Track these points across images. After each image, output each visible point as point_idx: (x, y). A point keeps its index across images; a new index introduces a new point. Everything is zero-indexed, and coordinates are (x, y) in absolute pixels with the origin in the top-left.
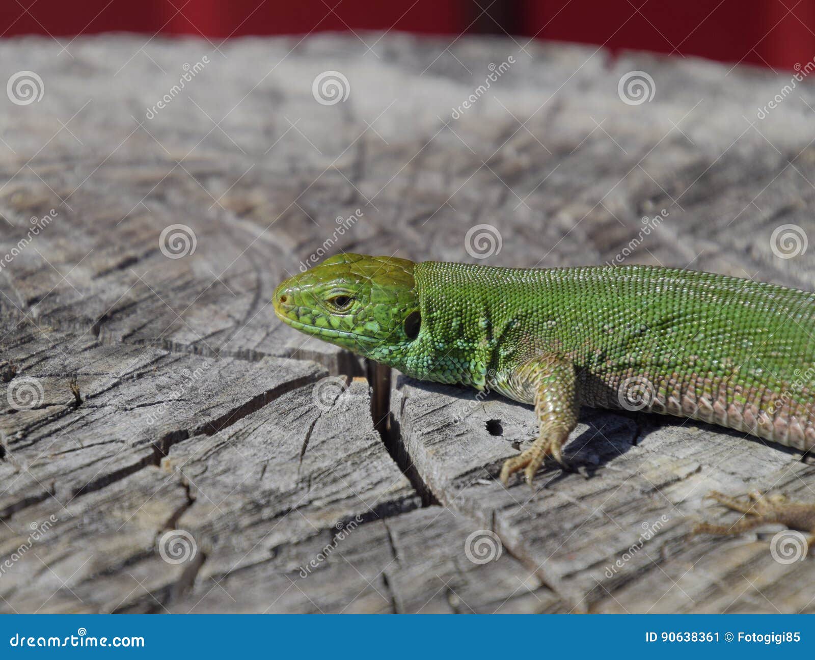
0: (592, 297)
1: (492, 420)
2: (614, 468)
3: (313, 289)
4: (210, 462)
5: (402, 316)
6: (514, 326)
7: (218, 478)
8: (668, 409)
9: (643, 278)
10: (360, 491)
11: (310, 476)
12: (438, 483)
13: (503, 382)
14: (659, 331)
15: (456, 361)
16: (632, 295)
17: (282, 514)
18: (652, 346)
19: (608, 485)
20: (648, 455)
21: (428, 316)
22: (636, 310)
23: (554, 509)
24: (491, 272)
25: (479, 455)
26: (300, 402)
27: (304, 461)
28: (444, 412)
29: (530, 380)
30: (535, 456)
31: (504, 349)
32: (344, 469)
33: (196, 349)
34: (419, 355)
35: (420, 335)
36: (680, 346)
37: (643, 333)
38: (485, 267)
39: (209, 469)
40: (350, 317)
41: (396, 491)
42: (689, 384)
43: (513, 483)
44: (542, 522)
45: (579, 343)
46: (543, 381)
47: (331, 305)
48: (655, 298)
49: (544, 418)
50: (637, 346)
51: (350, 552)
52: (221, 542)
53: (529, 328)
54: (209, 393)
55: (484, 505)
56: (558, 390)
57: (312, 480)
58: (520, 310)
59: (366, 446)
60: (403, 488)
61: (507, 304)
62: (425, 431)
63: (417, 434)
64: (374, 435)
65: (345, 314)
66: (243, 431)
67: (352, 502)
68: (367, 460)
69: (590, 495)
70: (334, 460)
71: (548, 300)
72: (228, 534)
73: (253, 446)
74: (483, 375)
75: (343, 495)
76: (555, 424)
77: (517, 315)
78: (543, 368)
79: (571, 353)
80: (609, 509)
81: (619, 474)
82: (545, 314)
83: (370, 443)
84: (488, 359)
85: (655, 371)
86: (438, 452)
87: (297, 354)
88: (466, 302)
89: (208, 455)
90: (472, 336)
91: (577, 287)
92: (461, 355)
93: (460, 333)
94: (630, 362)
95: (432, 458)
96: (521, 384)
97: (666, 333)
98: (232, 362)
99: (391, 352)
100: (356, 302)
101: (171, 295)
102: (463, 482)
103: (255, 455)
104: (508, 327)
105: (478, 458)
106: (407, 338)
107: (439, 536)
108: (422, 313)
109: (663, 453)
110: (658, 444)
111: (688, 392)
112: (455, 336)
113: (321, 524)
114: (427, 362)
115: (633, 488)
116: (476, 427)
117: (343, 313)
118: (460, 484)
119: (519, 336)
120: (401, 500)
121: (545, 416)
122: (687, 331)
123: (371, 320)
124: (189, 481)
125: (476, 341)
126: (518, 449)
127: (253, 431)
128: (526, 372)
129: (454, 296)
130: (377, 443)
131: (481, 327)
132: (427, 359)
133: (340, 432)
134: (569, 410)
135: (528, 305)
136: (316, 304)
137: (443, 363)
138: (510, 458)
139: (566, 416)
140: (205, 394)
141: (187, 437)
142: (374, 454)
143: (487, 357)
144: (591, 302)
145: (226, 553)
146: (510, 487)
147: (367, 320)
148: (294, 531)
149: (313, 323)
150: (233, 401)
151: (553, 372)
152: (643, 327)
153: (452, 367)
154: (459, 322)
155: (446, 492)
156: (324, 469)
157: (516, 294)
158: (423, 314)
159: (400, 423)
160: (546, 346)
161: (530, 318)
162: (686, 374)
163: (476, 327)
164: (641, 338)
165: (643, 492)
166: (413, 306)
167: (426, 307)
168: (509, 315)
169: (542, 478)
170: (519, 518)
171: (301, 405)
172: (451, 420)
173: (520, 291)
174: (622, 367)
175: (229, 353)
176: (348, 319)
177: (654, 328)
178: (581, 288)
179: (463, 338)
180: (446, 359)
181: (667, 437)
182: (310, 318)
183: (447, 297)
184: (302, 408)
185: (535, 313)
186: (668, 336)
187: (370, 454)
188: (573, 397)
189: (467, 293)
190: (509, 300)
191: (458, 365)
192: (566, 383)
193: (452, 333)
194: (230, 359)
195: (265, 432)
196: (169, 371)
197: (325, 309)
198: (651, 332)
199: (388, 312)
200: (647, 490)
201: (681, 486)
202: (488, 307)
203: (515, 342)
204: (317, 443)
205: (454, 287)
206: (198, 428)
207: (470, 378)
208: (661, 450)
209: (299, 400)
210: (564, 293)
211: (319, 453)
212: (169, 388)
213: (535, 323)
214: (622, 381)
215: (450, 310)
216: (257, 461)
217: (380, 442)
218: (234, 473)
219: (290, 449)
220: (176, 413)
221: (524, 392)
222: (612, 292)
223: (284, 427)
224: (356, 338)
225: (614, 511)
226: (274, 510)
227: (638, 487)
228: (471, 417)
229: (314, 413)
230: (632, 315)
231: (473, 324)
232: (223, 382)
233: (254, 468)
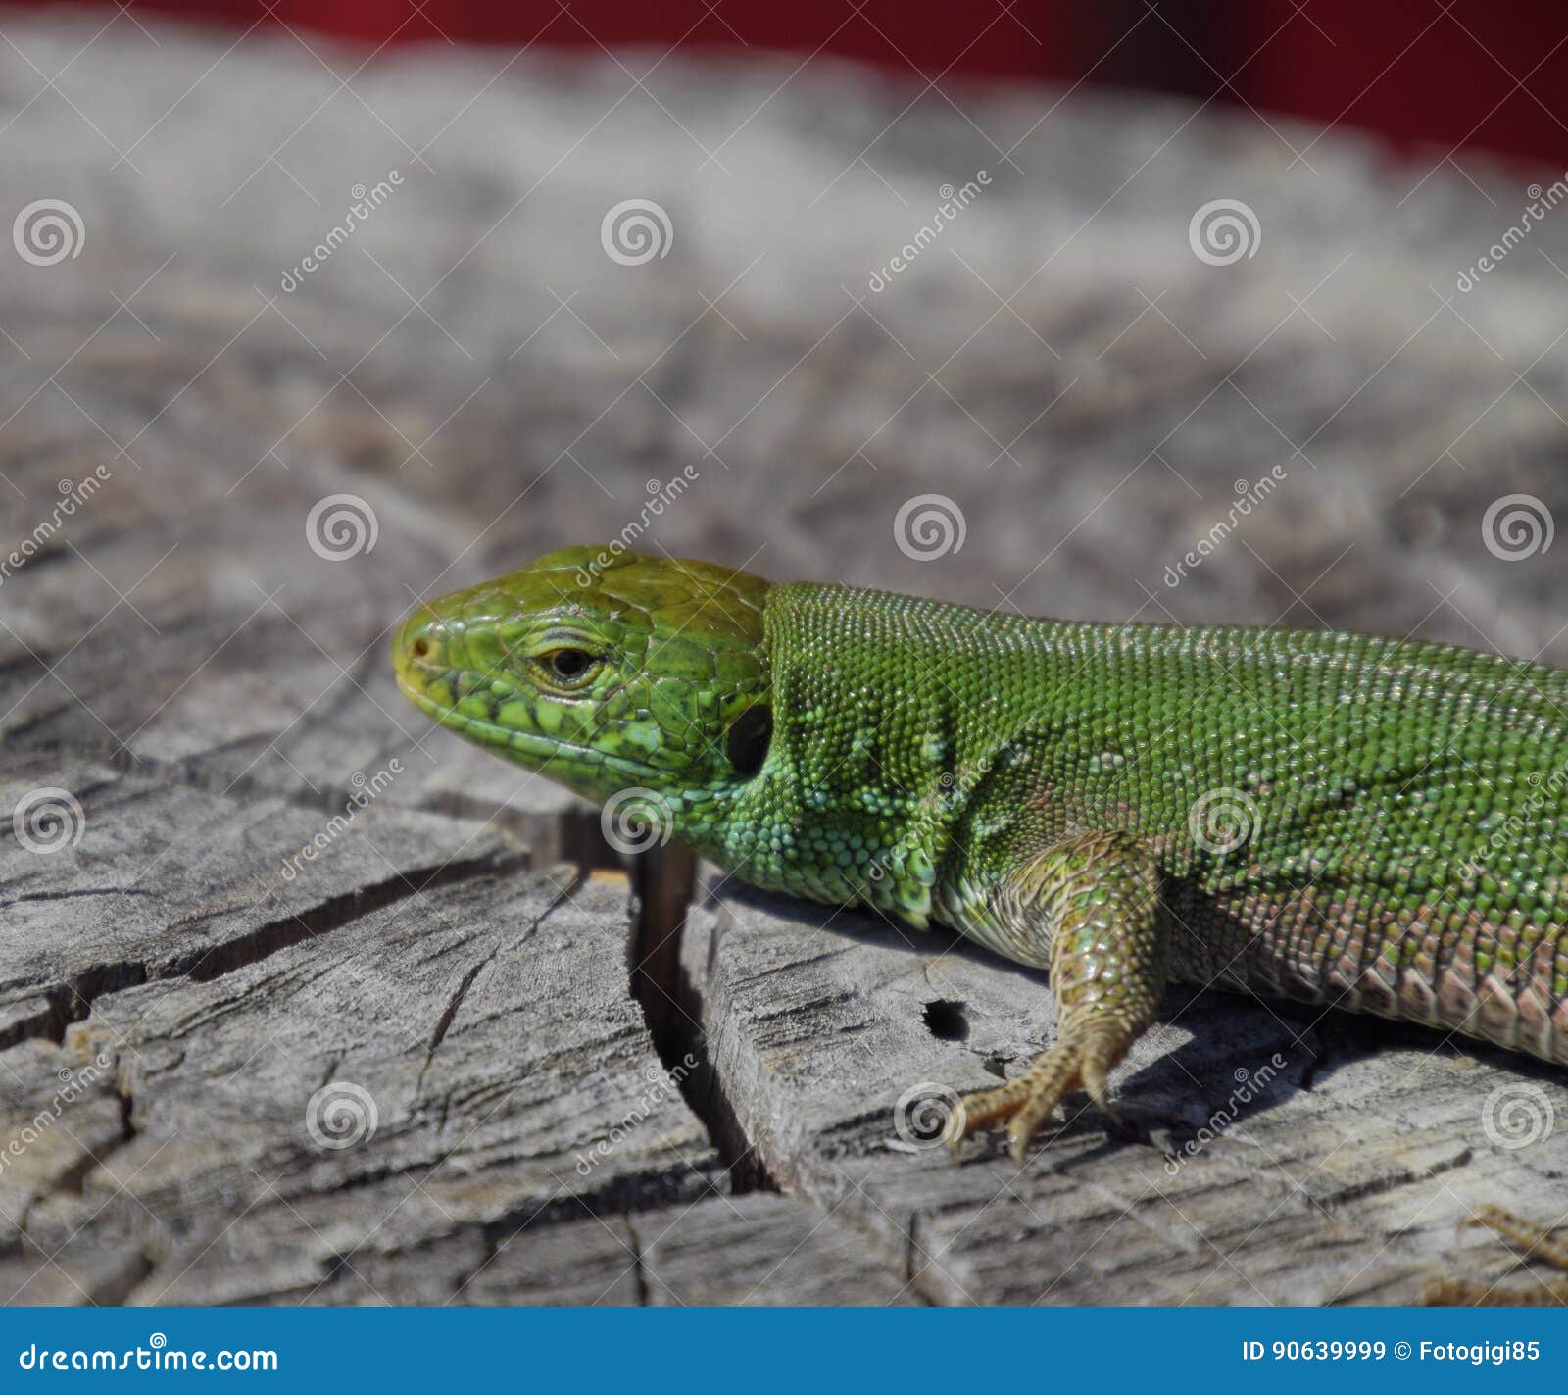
0: (1222, 700)
1: (941, 1003)
2: (1243, 1139)
3: (497, 627)
4: (193, 1044)
5: (723, 714)
6: (1014, 762)
7: (210, 1083)
8: (1401, 1002)
9: (1359, 662)
10: (573, 1141)
11: (448, 1097)
12: (781, 1144)
13: (978, 906)
14: (1391, 796)
15: (856, 843)
16: (1327, 702)
17: (363, 1181)
18: (1368, 835)
19: (1221, 1176)
20: (1336, 1113)
21: (791, 719)
22: (1333, 740)
23: (1070, 1222)
24: (966, 619)
25: (896, 1080)
26: (445, 919)
27: (438, 1059)
28: (818, 971)
29: (1043, 900)
30: (1038, 1089)
31: (983, 820)
32: (540, 1087)
33: (194, 773)
34: (760, 818)
35: (767, 768)
36: (1442, 838)
37: (1349, 799)
38: (951, 605)
39: (188, 1060)
40: (590, 705)
41: (667, 1150)
42: (1458, 940)
43: (975, 1154)
44: (1036, 1249)
45: (1180, 814)
46: (1074, 901)
47: (540, 672)
48: (1386, 713)
49: (1070, 997)
50: (1330, 832)
51: (528, 1285)
52: (197, 1235)
53: (1053, 767)
54: (213, 882)
55: (892, 1200)
56: (1111, 924)
57: (451, 1104)
58: (1032, 720)
59: (604, 1035)
60: (686, 1145)
61: (999, 703)
62: (762, 1011)
63: (740, 1017)
64: (629, 1011)
65: (576, 698)
66: (289, 976)
67: (547, 1166)
68: (602, 1068)
69: (1173, 1197)
70: (515, 1064)
71: (1107, 699)
72: (216, 1216)
73: (309, 1014)
74: (926, 885)
75: (530, 1149)
76: (1096, 1013)
77: (1023, 733)
78: (1075, 869)
79: (1159, 838)
80: (1215, 1233)
81: (1253, 1151)
82: (1097, 733)
83: (614, 1028)
84: (941, 844)
85: (1375, 896)
86: (788, 1064)
87: (452, 805)
88: (893, 690)
89: (189, 1026)
90: (903, 782)
91: (1187, 673)
92: (869, 830)
93: (871, 773)
94: (1309, 870)
95: (773, 1079)
96: (1019, 909)
97: (1409, 804)
98: (283, 813)
99: (688, 805)
100: (608, 669)
101: (144, 642)
102: (846, 1143)
103: (312, 1035)
104: (999, 761)
105: (892, 1086)
106: (731, 771)
107: (764, 1262)
108: (775, 710)
109: (1376, 1113)
110: (1366, 1090)
111: (1457, 960)
112: (859, 776)
113: (462, 1211)
114: (780, 838)
115: (1285, 1190)
116: (898, 1015)
117: (571, 693)
118: (836, 1145)
119: (1025, 787)
120: (679, 1173)
121: (1074, 990)
122: (1463, 801)
123: (642, 719)
124: (135, 1086)
125: (913, 794)
126: (1001, 1074)
127: (315, 978)
128: (1035, 876)
129: (862, 671)
130: (631, 1032)
131: (927, 759)
132: (780, 830)
133: (541, 998)
134: (1137, 979)
135: (1053, 710)
136: (503, 667)
137: (821, 846)
138: (974, 1092)
139: (1128, 994)
140: (201, 884)
141: (143, 980)
142: (621, 1056)
143: (938, 836)
144: (1219, 713)
145: (207, 1260)
146: (965, 1164)
147: (631, 716)
148: (389, 1225)
149: (493, 715)
150: (271, 903)
151: (1102, 879)
152: (1349, 785)
153: (845, 859)
154: (871, 742)
155: (799, 1166)
156: (487, 1083)
157: (1024, 678)
158: (778, 712)
159: (704, 994)
160: (1095, 818)
161: (1056, 742)
162: (1453, 911)
163: (913, 759)
164: (1342, 812)
165: (1309, 1202)
166: (753, 691)
167: (788, 696)
168: (1004, 732)
169: (1054, 1148)
170: (977, 1235)
171: (446, 926)
172: (834, 993)
173: (1036, 674)
174: (1287, 883)
175: (279, 792)
176: (582, 712)
177: (1377, 788)
178: (1196, 676)
179: (879, 784)
180: (829, 836)
181: (1395, 1076)
182: (487, 703)
183: (845, 673)
184: (450, 934)
185: (1070, 732)
186: (1412, 813)
187: (613, 1057)
188: (1148, 948)
189: (897, 668)
190: (1006, 692)
191: (862, 856)
192: (1133, 909)
193: (850, 770)
194: (276, 805)
195: (346, 985)
196: (119, 821)
197: (526, 682)
198: (1368, 798)
199: (688, 699)
200: (1321, 1195)
201: (1412, 1193)
202: (949, 709)
203: (1012, 801)
204: (477, 1018)
205: (864, 650)
206: (173, 962)
207: (891, 891)
208: (1371, 1105)
209: (443, 916)
210: (1149, 684)
211: (479, 1044)
212: (110, 861)
213: (1068, 756)
214: (1287, 918)
215: (850, 706)
216: (317, 1050)
217: (641, 1030)
218: (251, 1074)
219: (406, 1028)
220: (119, 923)
221: (1030, 933)
222: (1275, 692)
223: (398, 975)
224: (601, 764)
225: (1225, 1240)
226: (343, 1170)
227: (1298, 1187)
228: (888, 988)
229: (478, 950)
230: (1323, 752)
231: (908, 749)
232: (252, 857)
233: (307, 1065)
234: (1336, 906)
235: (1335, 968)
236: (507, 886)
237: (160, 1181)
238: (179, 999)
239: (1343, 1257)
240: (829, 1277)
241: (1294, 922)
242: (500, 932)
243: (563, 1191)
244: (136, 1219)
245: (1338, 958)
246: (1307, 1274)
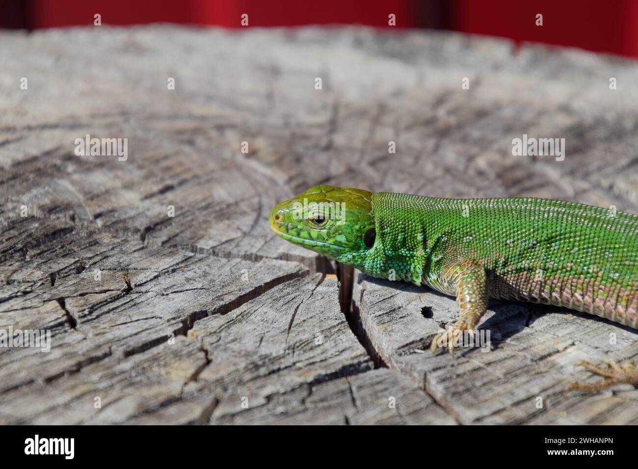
0: (499, 220)
1: (425, 307)
2: (512, 343)
4: (223, 334)
5: (362, 232)
6: (443, 240)
7: (229, 345)
8: (551, 301)
9: (535, 207)
10: (330, 356)
11: (294, 345)
12: (386, 352)
13: (434, 280)
14: (546, 245)
15: (400, 264)
16: (527, 219)
17: (273, 372)
18: (540, 256)
19: (507, 354)
20: (536, 333)
21: (381, 232)
22: (530, 230)
23: (469, 371)
24: (427, 200)
25: (416, 332)
27: (290, 335)
28: (391, 300)
29: (453, 279)
31: (435, 256)
32: (319, 341)
33: (214, 252)
34: (374, 259)
35: (375, 245)
36: (561, 256)
37: (534, 246)
38: (422, 197)
39: (222, 339)
40: (325, 231)
41: (356, 357)
42: (566, 284)
43: (440, 352)
44: (460, 380)
45: (489, 253)
46: (462, 280)
47: (312, 223)
48: (543, 221)
49: (463, 306)
50: (530, 256)
51: (322, 400)
52: (230, 391)
53: (453, 241)
54: (223, 284)
55: (419, 368)
56: (473, 286)
57: (295, 348)
58: (447, 228)
59: (335, 324)
60: (361, 355)
61: (438, 224)
62: (378, 314)
63: (371, 316)
64: (341, 316)
65: (322, 229)
66: (247, 312)
67: (324, 364)
68: (335, 334)
69: (495, 362)
70: (312, 334)
71: (467, 221)
72: (235, 386)
73: (253, 323)
74: (420, 275)
75: (318, 359)
76: (470, 311)
77: (445, 232)
78: (462, 270)
79: (483, 260)
80: (508, 372)
81: (515, 347)
82: (465, 231)
83: (338, 322)
84: (424, 263)
85: (543, 274)
86: (386, 329)
87: (286, 257)
88: (408, 222)
89: (221, 329)
90: (413, 247)
91: (488, 213)
92: (403, 260)
93: (404, 245)
94: (525, 267)
95: (382, 334)
96: (446, 281)
97: (551, 247)
98: (240, 262)
99: (354, 257)
100: (330, 220)
101: (197, 213)
102: (404, 351)
103: (255, 329)
104: (439, 240)
105: (415, 334)
106: (365, 247)
107: (386, 389)
108: (376, 229)
109: (547, 333)
110: (544, 326)
111: (566, 289)
112: (400, 246)
113: (301, 380)
114: (380, 264)
115: (525, 357)
116: (414, 312)
117: (320, 228)
118: (402, 352)
119: (446, 247)
120: (359, 363)
121: (464, 304)
122: (566, 245)
123: (340, 234)
124: (207, 347)
125: (415, 250)
126: (444, 328)
127: (254, 312)
128: (450, 273)
129: (400, 217)
130: (342, 322)
131: (418, 240)
132: (379, 262)
133: (317, 314)
134: (481, 301)
135: (453, 225)
136: (301, 222)
137: (391, 266)
138: (438, 334)
139: (479, 305)
140: (220, 285)
141: (207, 315)
142: (340, 330)
143: (423, 261)
144: (498, 224)
145: (233, 399)
146: (438, 355)
147: (337, 233)
148: (282, 385)
149: (298, 235)
150: (240, 290)
151: (470, 273)
152: (535, 242)
153: (397, 268)
154: (403, 237)
155: (391, 358)
156: (304, 341)
157: (444, 217)
158: (377, 230)
159: (360, 308)
160: (465, 255)
161: (454, 234)
162: (565, 276)
163: (415, 240)
164: (533, 250)
165: (532, 360)
166: (370, 224)
167: (380, 225)
168: (439, 232)
169: (461, 349)
170: (443, 378)
171: (288, 294)
172: (396, 307)
173: (447, 215)
174: (519, 270)
175: (238, 256)
176: (323, 233)
177: (542, 243)
178: (491, 213)
179: (406, 248)
180: (393, 263)
181: (551, 321)
182: (296, 232)
183: (395, 218)
184: (290, 296)
185: (458, 231)
186: (552, 249)
187: (338, 330)
188: (484, 292)
189: (409, 216)
190: (439, 221)
191: (402, 267)
192: (479, 281)
193: (398, 244)
194: (238, 260)
195: (263, 313)
196: (195, 267)
197: (307, 225)
198: (540, 246)
199: (352, 228)
200: (535, 359)
201: (560, 356)
202: (424, 226)
203: (443, 251)
204: (300, 321)
205: (400, 211)
206: (215, 309)
207: (410, 276)
208: (546, 330)
209: (287, 291)
210: (478, 217)
211: (301, 329)
212: (194, 280)
213: (457, 238)
214: (519, 281)
215: (397, 227)
216: (257, 333)
217: (345, 322)
218: (240, 342)
219: (281, 326)
220: (199, 298)
221: (449, 287)
222: (513, 217)
223: (277, 309)
224: (329, 247)
225: (511, 374)
226: (268, 369)
227: (529, 356)
228: (410, 304)
229: (298, 300)
230: (527, 233)
231: (413, 238)
232: (233, 276)
233: (254, 338)
234: (532, 277)
235: (533, 293)
236: (304, 280)
237: (218, 376)
238: (218, 321)
239: (543, 377)
240: (405, 393)
241: (521, 282)
242: (303, 295)
243: (329, 372)
244: (212, 387)
245: (533, 290)
246: (533, 383)
